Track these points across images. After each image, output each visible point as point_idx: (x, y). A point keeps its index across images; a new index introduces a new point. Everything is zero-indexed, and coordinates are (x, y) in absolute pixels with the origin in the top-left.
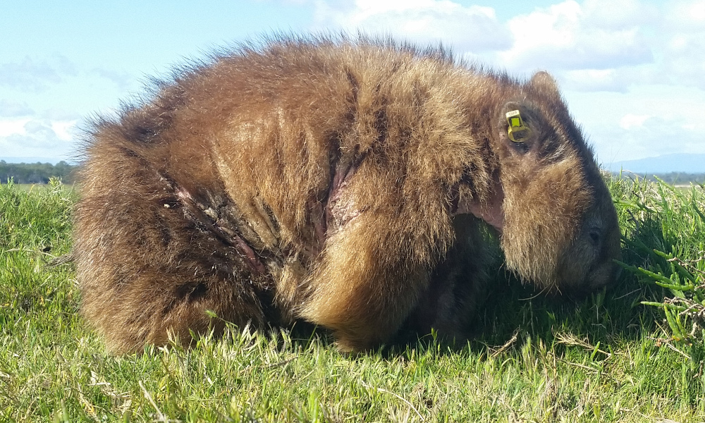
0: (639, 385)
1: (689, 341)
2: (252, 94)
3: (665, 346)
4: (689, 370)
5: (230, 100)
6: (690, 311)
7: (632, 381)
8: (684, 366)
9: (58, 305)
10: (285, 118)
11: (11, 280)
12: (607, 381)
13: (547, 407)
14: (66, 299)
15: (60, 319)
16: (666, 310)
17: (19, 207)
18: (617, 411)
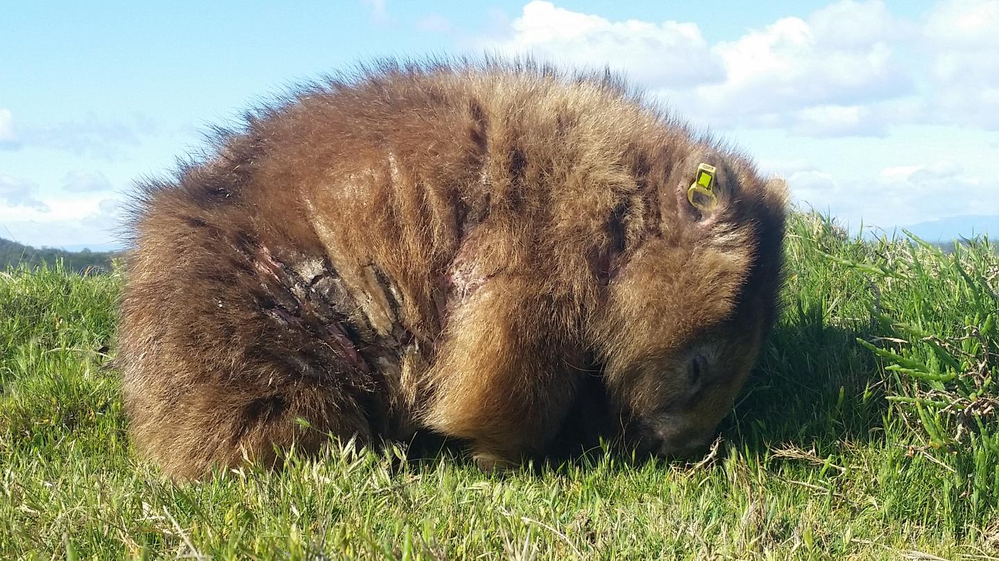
0: (885, 508)
1: (953, 448)
2: (353, 137)
3: (921, 456)
4: (954, 487)
5: (328, 146)
6: (953, 408)
7: (875, 503)
8: (946, 483)
9: (112, 420)
10: (399, 167)
11: (52, 389)
12: (842, 504)
13: (750, 538)
14: (123, 411)
15: (113, 438)
16: (919, 408)
17: (70, 296)
18: (848, 542)
